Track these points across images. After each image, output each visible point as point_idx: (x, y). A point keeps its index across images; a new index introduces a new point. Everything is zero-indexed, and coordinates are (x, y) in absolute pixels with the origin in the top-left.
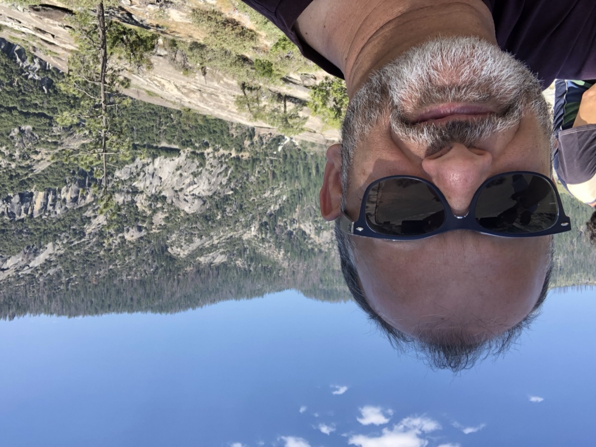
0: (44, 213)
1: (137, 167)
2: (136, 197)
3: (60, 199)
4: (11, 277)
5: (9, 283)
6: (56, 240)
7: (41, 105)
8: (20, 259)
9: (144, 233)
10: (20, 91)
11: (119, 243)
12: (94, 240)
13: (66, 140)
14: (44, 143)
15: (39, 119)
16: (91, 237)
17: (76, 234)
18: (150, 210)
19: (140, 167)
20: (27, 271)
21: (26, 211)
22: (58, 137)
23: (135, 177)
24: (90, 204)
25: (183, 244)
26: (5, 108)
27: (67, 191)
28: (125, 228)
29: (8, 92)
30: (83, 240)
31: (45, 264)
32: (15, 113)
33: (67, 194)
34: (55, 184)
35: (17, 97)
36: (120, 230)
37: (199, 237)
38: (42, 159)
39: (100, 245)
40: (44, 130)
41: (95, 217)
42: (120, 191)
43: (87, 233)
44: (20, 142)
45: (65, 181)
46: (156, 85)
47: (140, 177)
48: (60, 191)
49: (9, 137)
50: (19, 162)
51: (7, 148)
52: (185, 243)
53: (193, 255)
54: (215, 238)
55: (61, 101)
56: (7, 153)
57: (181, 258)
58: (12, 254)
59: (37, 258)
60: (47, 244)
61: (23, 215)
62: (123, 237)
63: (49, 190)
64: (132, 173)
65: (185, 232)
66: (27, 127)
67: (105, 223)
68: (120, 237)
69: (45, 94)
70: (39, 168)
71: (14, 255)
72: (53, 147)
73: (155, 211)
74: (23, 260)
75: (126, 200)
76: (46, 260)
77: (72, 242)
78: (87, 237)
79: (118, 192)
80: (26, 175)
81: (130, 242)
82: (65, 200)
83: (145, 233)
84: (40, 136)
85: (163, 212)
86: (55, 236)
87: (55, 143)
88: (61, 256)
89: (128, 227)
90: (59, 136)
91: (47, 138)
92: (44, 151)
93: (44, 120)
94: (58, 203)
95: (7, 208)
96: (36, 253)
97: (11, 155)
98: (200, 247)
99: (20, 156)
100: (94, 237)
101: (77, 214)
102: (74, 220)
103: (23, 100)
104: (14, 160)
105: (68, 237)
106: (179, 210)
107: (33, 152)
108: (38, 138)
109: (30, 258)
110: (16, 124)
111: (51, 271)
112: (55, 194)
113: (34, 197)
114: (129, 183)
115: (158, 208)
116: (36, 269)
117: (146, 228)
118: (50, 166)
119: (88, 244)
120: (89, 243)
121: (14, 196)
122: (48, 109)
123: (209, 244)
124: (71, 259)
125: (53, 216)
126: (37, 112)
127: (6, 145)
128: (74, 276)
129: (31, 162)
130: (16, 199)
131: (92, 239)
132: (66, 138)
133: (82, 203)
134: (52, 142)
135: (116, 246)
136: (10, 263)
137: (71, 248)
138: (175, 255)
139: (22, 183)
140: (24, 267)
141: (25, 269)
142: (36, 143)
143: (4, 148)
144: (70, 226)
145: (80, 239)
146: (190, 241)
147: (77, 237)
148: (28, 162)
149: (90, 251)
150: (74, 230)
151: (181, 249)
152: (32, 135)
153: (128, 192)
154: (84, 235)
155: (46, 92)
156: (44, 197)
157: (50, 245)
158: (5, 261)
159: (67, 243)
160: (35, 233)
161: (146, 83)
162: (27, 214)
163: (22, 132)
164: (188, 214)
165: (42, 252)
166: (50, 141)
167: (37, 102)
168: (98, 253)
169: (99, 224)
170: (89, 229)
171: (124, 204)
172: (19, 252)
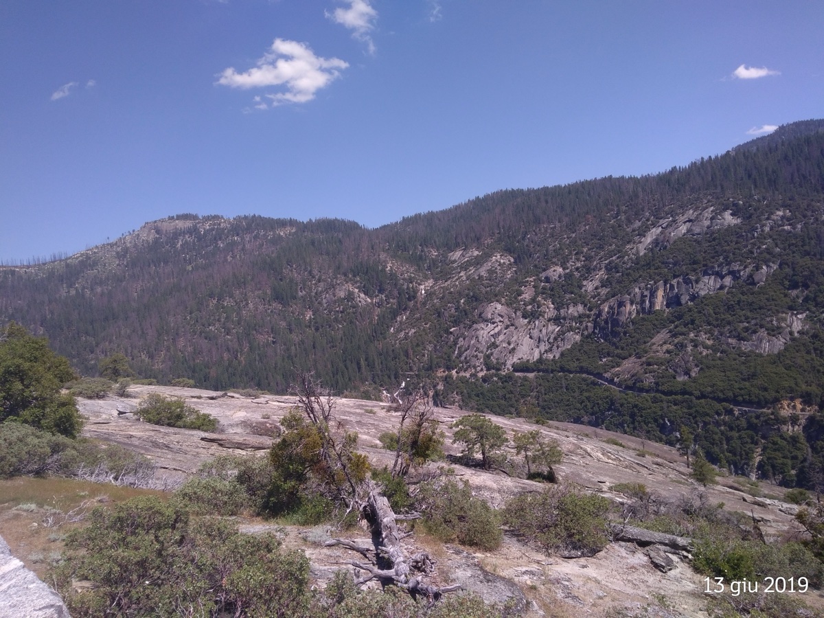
0: (652, 287)
1: (558, 347)
2: (555, 314)
3: (637, 303)
4: (680, 213)
5: (682, 207)
6: (636, 259)
7: (670, 404)
8: (672, 234)
9: (543, 275)
10: (695, 417)
11: (568, 262)
12: (595, 263)
13: (638, 368)
14: (661, 363)
15: (670, 389)
16: (598, 266)
17: (616, 268)
18: (539, 301)
19: (555, 347)
20: (664, 222)
21: (672, 287)
22: (648, 371)
23: (559, 336)
24: (604, 301)
25: (499, 268)
26: (708, 397)
27: (630, 313)
28: (563, 279)
29: (708, 415)
30: (607, 262)
31: (645, 232)
32: (697, 393)
33: (630, 309)
34: (643, 319)
35: (696, 411)
36: (569, 276)
37: (482, 277)
38: (661, 345)
39: (588, 258)
40: (663, 377)
41: (596, 288)
42: (573, 318)
43: (603, 269)
44: (688, 362)
45: (633, 323)
46: (610, 453)
47: (553, 336)
48: (638, 313)
49: (701, 366)
50: (686, 339)
51: (701, 353)
52: (496, 269)
53: (486, 256)
54: (464, 278)
55: (649, 411)
56: (700, 349)
57: (499, 253)
58: (682, 239)
59: (654, 237)
60: (645, 254)
61: (674, 282)
62: (564, 269)
63: (650, 312)
64: (562, 340)
65: (497, 281)
66: (681, 379)
67: (585, 283)
68: (568, 269)
69: (667, 417)
70: (663, 335)
71: (679, 238)
72: (651, 360)
73: (533, 300)
74: (670, 233)
75: (566, 310)
76: (644, 236)
77: (618, 258)
78: (603, 266)
79: (575, 317)
80: (676, 327)
81: (557, 265)
82: (632, 304)
83: (541, 275)
84: (667, 370)
85: (525, 301)
86: (638, 264)
87: (649, 364)
88: (629, 242)
89: (561, 280)
90: (646, 373)
91: (659, 369)
92: (660, 354)
93: (665, 388)
94: (638, 299)
95: (692, 288)
96: (656, 242)
97: (696, 346)
98: (479, 266)
99: (686, 347)
100: (596, 266)
101: (616, 290)
102: (619, 282)
103: (690, 408)
104: (692, 341)
105: (624, 263)
106: (508, 305)
107: (672, 352)
108: (669, 368)
109: (662, 236)
110: (695, 380)
111: (637, 224)
112: (643, 309)
113: (665, 303)
114: (564, 328)
115: (531, 304)
116: (654, 225)
117: (541, 281)
118: (652, 338)
119: (602, 258)
120: (600, 259)
121: (687, 302)
122: (662, 401)
123: (470, 270)
124: (618, 239)
125: (643, 285)
126: (673, 396)
127: (702, 357)
128: (612, 222)
129: (673, 341)
130: (685, 299)
131: (597, 264)
132: (638, 372)
133: (612, 301)
134: (653, 365)
135: (571, 259)
136: (683, 229)
137: (619, 252)
138: (505, 255)
139: (679, 317)
140: (667, 226)
141: (666, 223)
142: (671, 363)
143: (704, 354)
144: (622, 275)
145: (610, 263)
146: (491, 272)
147: (613, 264)
148: (676, 341)
149: (598, 250)
150: (618, 272)
151: (500, 262)
152: (675, 371)
153: (564, 318)
154: (606, 267)
155: (666, 419)
156: (654, 304)
157: (641, 254)
158: (689, 231)
159: (624, 257)
160: (660, 264)
161: (620, 453)
162: (671, 284)
163: (687, 373)
164: (497, 301)
165: (649, 244)
166: (655, 366)
167: (675, 407)
168: (589, 250)
169: (591, 281)
170: (601, 274)
171: (568, 305)
172: (675, 242)
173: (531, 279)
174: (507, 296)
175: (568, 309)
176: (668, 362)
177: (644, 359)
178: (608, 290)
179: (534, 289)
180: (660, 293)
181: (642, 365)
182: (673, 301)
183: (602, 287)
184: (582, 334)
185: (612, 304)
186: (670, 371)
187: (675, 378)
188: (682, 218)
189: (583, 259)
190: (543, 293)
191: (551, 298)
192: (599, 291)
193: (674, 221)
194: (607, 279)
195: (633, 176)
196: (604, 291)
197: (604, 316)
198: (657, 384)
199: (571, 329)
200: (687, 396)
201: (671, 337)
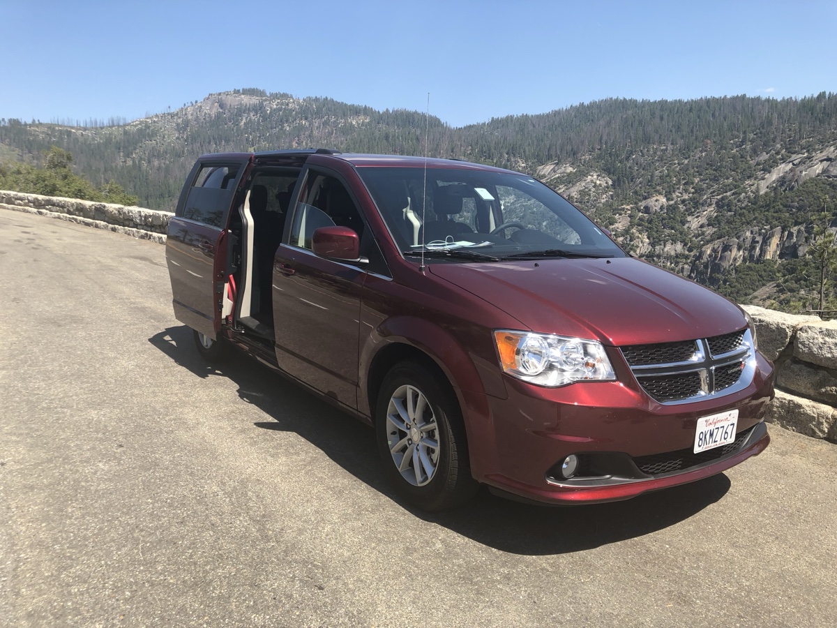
0: (767, 232)
2: (649, 250)
3: (745, 249)
4: (818, 149)
5: (822, 142)
6: (755, 198)
8: (804, 173)
9: (642, 204)
11: (674, 192)
12: (705, 197)
16: (709, 201)
17: (728, 205)
18: (633, 234)
20: (797, 158)
21: (790, 235)
24: (708, 242)
25: (593, 189)
27: (735, 259)
28: (665, 211)
30: (719, 197)
31: (771, 167)
33: (736, 255)
34: (749, 268)
36: (671, 209)
37: (572, 197)
38: (764, 300)
39: (699, 191)
41: (702, 226)
42: (669, 258)
43: (714, 206)
45: (736, 271)
48: (744, 260)
50: (795, 297)
52: (590, 190)
53: (581, 175)
57: (596, 172)
58: (815, 180)
59: (781, 175)
60: (766, 193)
61: (794, 230)
62: (668, 200)
63: (758, 261)
65: (589, 204)
68: (672, 200)
70: (769, 289)
71: (811, 179)
73: (626, 232)
74: (801, 172)
75: (662, 247)
76: (770, 172)
77: (733, 194)
78: (714, 201)
79: (671, 256)
80: (786, 281)
81: (660, 194)
82: (739, 249)
83: (640, 204)
85: (616, 231)
86: (755, 203)
88: (749, 177)
89: (662, 212)
94: (748, 244)
95: (815, 239)
96: (782, 181)
98: (571, 185)
100: (705, 201)
101: (724, 231)
102: (729, 222)
105: (739, 201)
109: (791, 174)
111: (764, 157)
112: (751, 257)
113: (778, 253)
115: (623, 235)
116: (784, 160)
117: (639, 211)
118: (755, 291)
119: (714, 192)
120: (711, 193)
121: (805, 255)
124: (737, 172)
125: (756, 229)
128: (734, 151)
129: (779, 297)
130: (802, 250)
131: (707, 198)
133: (717, 244)
135: (679, 189)
136: (818, 168)
137: (736, 187)
138: (603, 175)
139: (792, 271)
140: (800, 162)
141: (800, 160)
144: (735, 215)
145: (723, 199)
146: (583, 193)
147: (726, 201)
148: (782, 297)
149: (711, 183)
150: (730, 211)
151: (595, 183)
153: (659, 256)
154: (717, 204)
156: (765, 252)
157: (762, 192)
158: (825, 171)
159: (740, 194)
160: (781, 207)
162: (789, 231)
165: (774, 182)
168: (701, 180)
169: (697, 217)
170: (710, 211)
171: (665, 242)
172: (805, 183)
173: (628, 207)
175: (665, 246)
178: (715, 230)
179: (629, 219)
180: (775, 241)
182: (789, 251)
183: (708, 225)
185: (716, 246)
188: (819, 155)
189: (693, 190)
190: (639, 225)
191: (647, 231)
192: (704, 229)
193: (809, 158)
194: (716, 217)
195: (771, 98)
196: (709, 231)
197: (705, 258)
201: (778, 292)
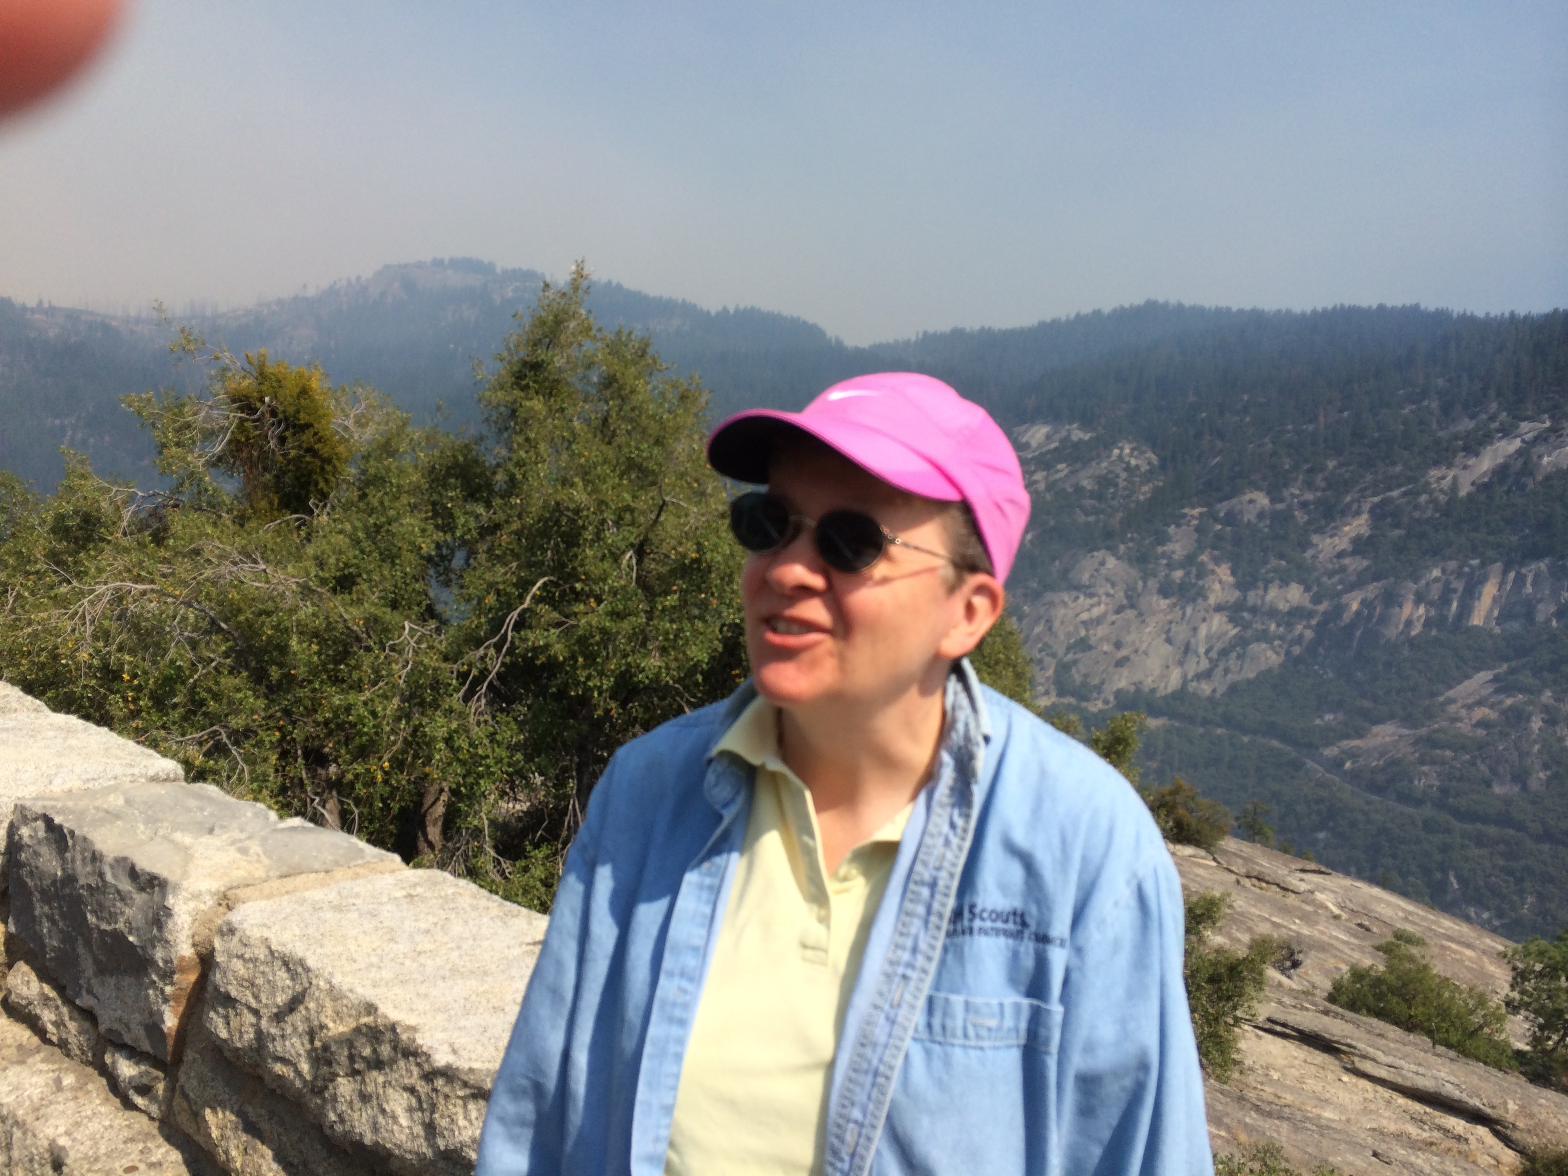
0: (1473, 572)
1: (1227, 671)
2: (1235, 597)
3: (1430, 604)
6: (1448, 503)
7: (1467, 842)
8: (1546, 460)
9: (1222, 509)
10: (1519, 881)
11: (1286, 485)
12: (1348, 499)
13: (1406, 750)
14: (1463, 747)
15: (1473, 807)
16: (1355, 507)
17: (1394, 516)
18: (1202, 564)
19: (1219, 671)
20: (1531, 429)
21: (1520, 580)
22: (1427, 759)
23: (1234, 647)
24: (1351, 587)
25: (1124, 475)
26: (1560, 841)
27: (1409, 623)
28: (1268, 522)
29: (1551, 880)
30: (1376, 499)
31: (1480, 445)
32: (1536, 828)
33: (1412, 614)
34: (1437, 641)
35: (1527, 868)
36: (1281, 519)
37: (1082, 490)
38: (1469, 707)
39: (1335, 485)
40: (1460, 779)
41: (1341, 555)
42: (1272, 613)
43: (1366, 515)
44: (1528, 753)
45: (1411, 645)
47: (1219, 646)
48: (1428, 625)
49: (1555, 769)
50: (1531, 703)
52: (1117, 476)
53: (1100, 446)
55: (1415, 848)
57: (1130, 442)
59: (1500, 460)
60: (1469, 494)
62: (1273, 501)
63: (1456, 628)
64: (1239, 657)
65: (1115, 503)
66: (1504, 789)
67: (1315, 539)
68: (1282, 501)
69: (1455, 869)
70: (1477, 684)
71: (1561, 471)
72: (1439, 736)
73: (1190, 560)
74: (1540, 457)
75: (1261, 592)
76: (1477, 455)
77: (1404, 494)
78: (1366, 507)
79: (1278, 611)
80: (1512, 671)
81: (1258, 488)
82: (1417, 604)
83: (1219, 506)
84: (1474, 764)
85: (1170, 558)
86: (1446, 514)
87: (1433, 744)
88: (1436, 463)
89: (1261, 525)
90: (1422, 762)
91: (1454, 759)
92: (1464, 727)
93: (1461, 803)
94: (1435, 592)
96: (1501, 472)
97: (1552, 722)
98: (1078, 465)
99: (1529, 720)
100: (1349, 505)
101: (1387, 565)
102: (1396, 550)
103: (1512, 857)
104: (1546, 709)
105: (1416, 507)
106: (1130, 562)
107: (1493, 727)
108: (1479, 761)
109: (1521, 461)
110: (1534, 798)
111: (1466, 425)
112: (1442, 618)
113: (1496, 613)
114: (1249, 633)
115: (1182, 567)
116: (1504, 432)
117: (1216, 520)
118: (1450, 687)
119: (1366, 489)
120: (1361, 491)
121: (1550, 620)
122: (1449, 831)
123: (1058, 471)
124: (1412, 452)
125: (1452, 565)
126: (1479, 826)
128: (1406, 411)
129: (1501, 702)
130: (1544, 611)
131: (1352, 501)
132: (1404, 757)
133: (1372, 590)
134: (1443, 747)
135: (1295, 480)
137: (1410, 480)
138: (1144, 448)
139: (1525, 651)
140: (1536, 439)
141: (1535, 433)
142: (1485, 750)
144: (1408, 534)
145: (1384, 503)
146: (1106, 481)
147: (1391, 507)
148: (1509, 702)
149: (1361, 470)
150: (1397, 526)
151: (1128, 463)
152: (1493, 771)
153: (1254, 610)
154: (1371, 511)
155: (1452, 874)
156: (1470, 612)
157: (1463, 493)
159: (1418, 494)
160: (1502, 523)
162: (1518, 574)
163: (1520, 777)
164: (1108, 548)
165: (1485, 474)
166: (1448, 753)
167: (1476, 851)
168: (1341, 465)
169: (1331, 536)
170: (1359, 526)
171: (1267, 583)
172: (1548, 478)
173: (1196, 512)
174: (1132, 540)
175: (1266, 589)
176: (1480, 748)
177: (1423, 731)
178: (1365, 563)
179: (1195, 536)
180: (1489, 590)
181: (1415, 743)
182: (1517, 612)
183: (1354, 553)
184: (1288, 653)
185: (1371, 596)
186: (1482, 767)
187: (1489, 785)
189: (1323, 484)
190: (1214, 548)
191: (1230, 559)
192: (1347, 561)
193: (1552, 430)
194: (1370, 537)
196: (1355, 564)
197: (1347, 617)
198: (1444, 791)
199: (1264, 637)
200: (1511, 832)
201: (1497, 691)
